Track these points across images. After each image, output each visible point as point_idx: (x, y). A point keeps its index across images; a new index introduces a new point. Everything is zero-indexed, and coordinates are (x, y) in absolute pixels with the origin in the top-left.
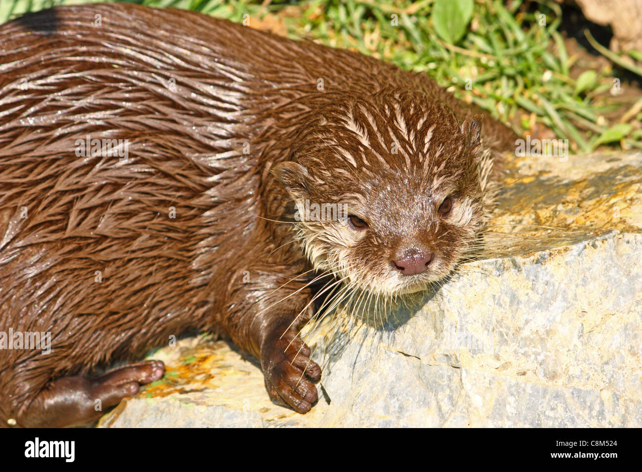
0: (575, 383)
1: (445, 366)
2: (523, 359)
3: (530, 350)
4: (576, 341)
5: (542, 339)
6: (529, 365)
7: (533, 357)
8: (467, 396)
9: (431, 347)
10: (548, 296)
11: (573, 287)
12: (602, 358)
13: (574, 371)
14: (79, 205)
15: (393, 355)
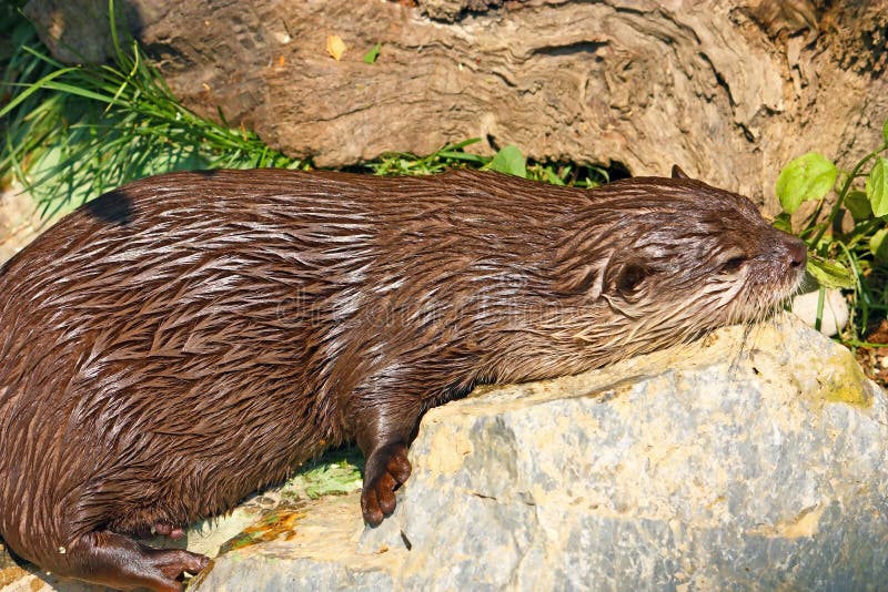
0: (645, 514)
1: (519, 503)
2: (595, 493)
3: (601, 485)
4: (644, 474)
5: (612, 475)
6: (601, 499)
7: (603, 492)
8: (543, 531)
9: (505, 488)
10: (615, 433)
11: (638, 423)
12: (668, 489)
13: (644, 503)
14: (165, 327)
15: (470, 498)
